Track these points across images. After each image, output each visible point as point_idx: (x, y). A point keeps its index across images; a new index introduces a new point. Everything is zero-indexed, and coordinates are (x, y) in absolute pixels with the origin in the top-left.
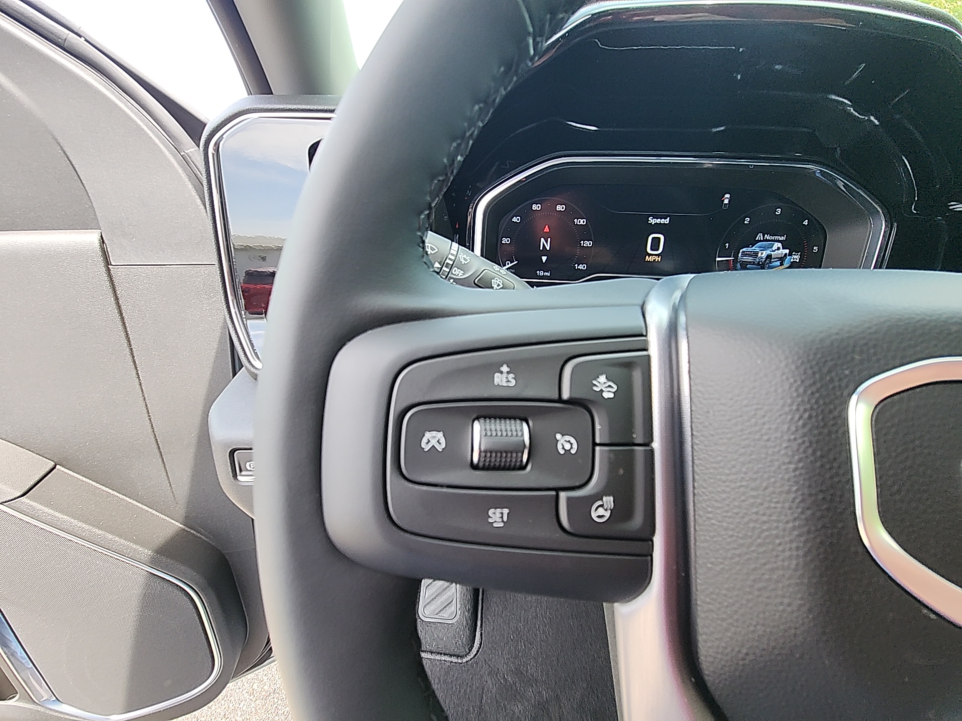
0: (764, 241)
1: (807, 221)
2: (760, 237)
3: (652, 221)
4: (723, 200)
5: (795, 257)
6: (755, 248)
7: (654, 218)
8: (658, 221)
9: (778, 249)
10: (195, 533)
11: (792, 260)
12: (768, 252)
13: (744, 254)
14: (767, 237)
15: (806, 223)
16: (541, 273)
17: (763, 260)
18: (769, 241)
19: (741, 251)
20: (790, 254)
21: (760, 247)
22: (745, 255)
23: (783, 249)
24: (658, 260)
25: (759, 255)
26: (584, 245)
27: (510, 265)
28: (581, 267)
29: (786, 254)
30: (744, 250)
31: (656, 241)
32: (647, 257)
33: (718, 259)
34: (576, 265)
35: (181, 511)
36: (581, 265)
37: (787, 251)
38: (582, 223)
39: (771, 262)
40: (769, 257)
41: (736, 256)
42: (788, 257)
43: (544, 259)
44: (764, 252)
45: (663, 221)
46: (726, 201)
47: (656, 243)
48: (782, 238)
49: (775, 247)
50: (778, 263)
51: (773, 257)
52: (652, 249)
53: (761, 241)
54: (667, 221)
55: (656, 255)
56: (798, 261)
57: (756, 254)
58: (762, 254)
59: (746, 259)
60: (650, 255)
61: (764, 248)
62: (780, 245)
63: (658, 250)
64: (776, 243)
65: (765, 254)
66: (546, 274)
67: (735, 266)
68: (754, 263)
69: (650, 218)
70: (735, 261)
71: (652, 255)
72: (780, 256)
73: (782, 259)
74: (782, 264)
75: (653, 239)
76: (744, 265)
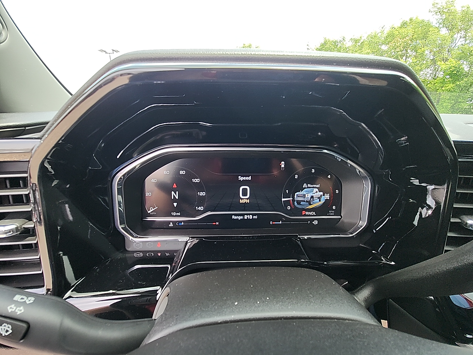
0: (308, 188)
1: (330, 176)
2: (305, 186)
3: (241, 178)
4: (281, 165)
5: (327, 196)
6: (303, 192)
7: (241, 177)
8: (244, 178)
9: (317, 192)
11: (325, 198)
12: (311, 194)
13: (298, 196)
14: (309, 185)
16: (174, 214)
17: (309, 199)
18: (310, 188)
19: (296, 194)
20: (324, 195)
21: (306, 192)
23: (319, 192)
24: (248, 202)
25: (306, 196)
26: (200, 195)
27: (153, 210)
28: (200, 208)
29: (321, 195)
30: (297, 193)
32: (241, 200)
33: (283, 200)
34: (197, 207)
36: (200, 207)
37: (322, 193)
38: (197, 181)
39: (313, 200)
40: (312, 197)
41: (293, 197)
42: (323, 197)
43: (175, 204)
44: (309, 194)
45: (247, 178)
47: (245, 192)
48: (318, 186)
49: (314, 191)
50: (318, 200)
51: (314, 197)
52: (243, 195)
53: (306, 188)
54: (250, 178)
55: (246, 199)
56: (328, 198)
57: (304, 196)
58: (308, 195)
59: (299, 199)
60: (242, 199)
61: (309, 192)
62: (317, 190)
63: (246, 195)
64: (315, 189)
65: (309, 196)
66: (178, 214)
67: (294, 204)
68: (304, 201)
69: (239, 177)
70: (294, 200)
71: (244, 199)
72: (318, 197)
73: (319, 198)
74: (320, 201)
75: (243, 189)
76: (299, 202)
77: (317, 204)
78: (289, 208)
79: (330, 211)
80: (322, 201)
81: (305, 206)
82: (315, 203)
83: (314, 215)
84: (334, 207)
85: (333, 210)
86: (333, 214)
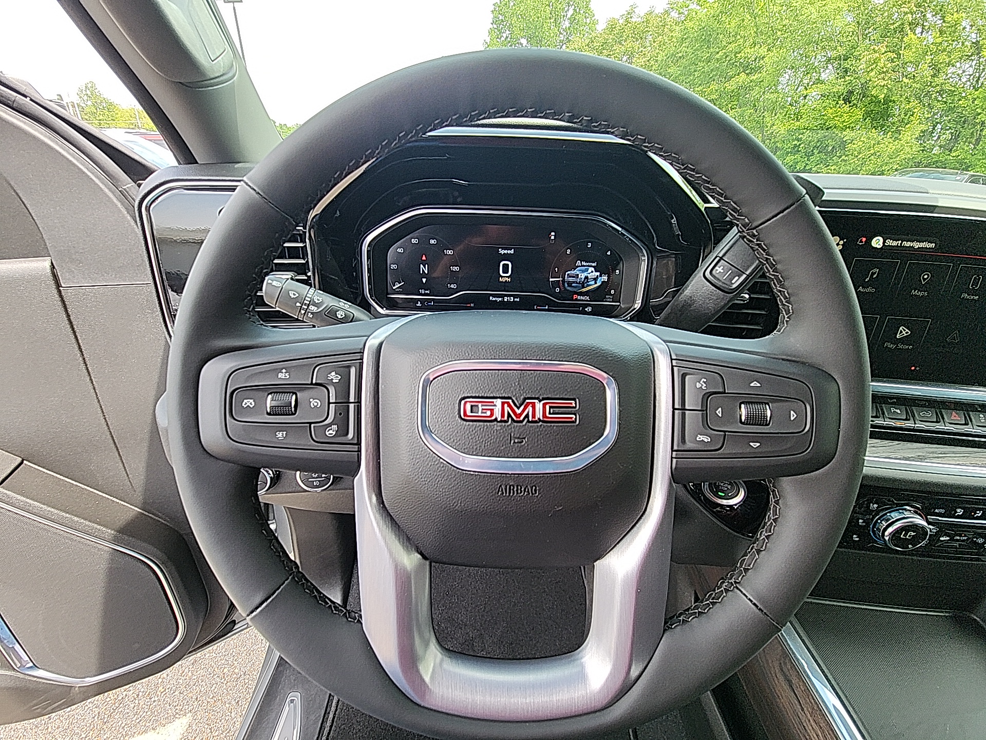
0: (582, 266)
2: (578, 263)
3: (502, 252)
4: (550, 237)
5: (604, 278)
6: (576, 272)
7: (502, 249)
8: (506, 252)
9: (592, 272)
10: (153, 516)
11: (602, 280)
12: (586, 274)
13: (569, 276)
14: (584, 263)
15: (609, 253)
16: (423, 291)
17: (583, 280)
18: (585, 266)
19: (567, 273)
20: (601, 276)
21: (580, 271)
22: (570, 277)
23: (596, 272)
24: (509, 281)
25: (580, 277)
26: (453, 270)
27: (399, 285)
28: (452, 286)
29: (597, 276)
30: (569, 272)
31: (506, 266)
32: (500, 278)
33: (551, 280)
34: (449, 285)
35: (139, 497)
37: (598, 274)
38: (450, 253)
39: (588, 282)
40: (586, 278)
41: (564, 277)
42: (600, 278)
43: (424, 280)
44: (583, 274)
45: (509, 252)
46: (553, 238)
47: (506, 268)
48: (594, 264)
49: (590, 271)
50: (593, 282)
51: (589, 278)
52: (503, 273)
53: (579, 266)
54: (512, 252)
55: (507, 277)
56: (606, 280)
57: (577, 276)
59: (571, 279)
60: (502, 277)
61: (583, 271)
62: (593, 269)
63: (507, 273)
64: (590, 268)
65: (582, 276)
66: (426, 292)
67: (564, 285)
68: (577, 283)
69: (500, 250)
70: (563, 281)
71: (504, 277)
72: (593, 277)
73: (595, 279)
74: (596, 283)
75: (503, 265)
76: (570, 284)
77: (593, 286)
78: (557, 290)
79: (607, 297)
80: (599, 284)
81: (577, 289)
82: (588, 286)
83: (587, 301)
84: (613, 292)
85: (611, 295)
86: (611, 300)
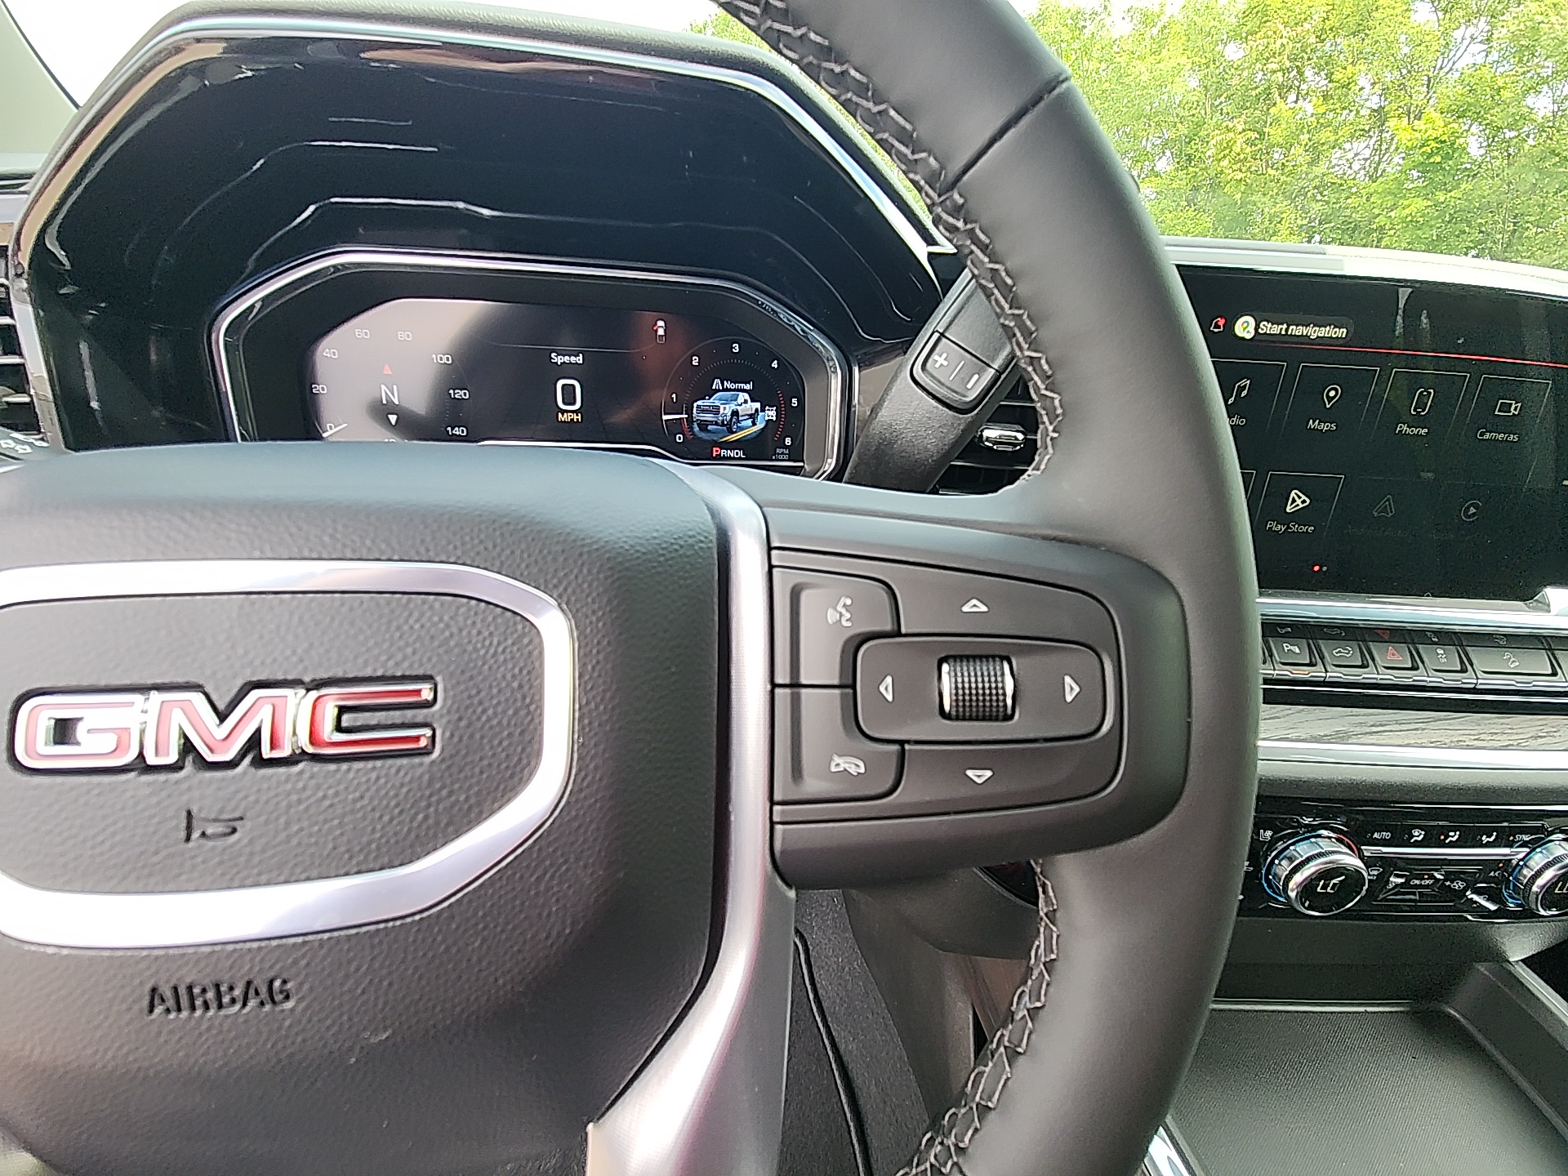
0: (725, 390)
1: (776, 362)
2: (717, 384)
3: (559, 360)
4: (656, 331)
5: (771, 413)
6: (714, 401)
7: (559, 355)
8: (566, 359)
9: (746, 402)
11: (767, 418)
12: (733, 407)
13: (701, 410)
14: (727, 385)
15: (775, 365)
17: (728, 418)
18: (730, 390)
19: (695, 405)
20: (763, 410)
21: (720, 400)
22: (704, 411)
23: (753, 401)
24: (577, 420)
25: (722, 411)
26: (456, 396)
27: (334, 430)
28: (457, 432)
29: (757, 410)
30: (700, 403)
31: (569, 391)
32: (560, 415)
33: (665, 417)
34: (449, 429)
36: (457, 429)
37: (758, 405)
38: (444, 360)
39: (739, 421)
40: (735, 413)
41: (690, 412)
42: (761, 414)
43: (393, 418)
44: (727, 406)
45: (573, 359)
46: (661, 332)
48: (748, 387)
49: (740, 400)
50: (749, 422)
51: (740, 414)
52: (565, 403)
53: (719, 391)
54: (580, 359)
55: (573, 412)
56: (774, 419)
57: (716, 410)
58: (725, 409)
59: (705, 417)
60: (563, 412)
61: (727, 401)
62: (746, 396)
63: (574, 403)
64: (741, 394)
65: (727, 410)
67: (691, 428)
68: (716, 423)
69: (553, 355)
70: (690, 420)
71: (568, 411)
72: (750, 412)
73: (753, 417)
74: (754, 424)
75: (564, 386)
76: (703, 426)
77: (748, 430)
78: (679, 438)
79: (778, 451)
80: (760, 425)
81: (721, 435)
82: (742, 429)
83: (740, 458)
84: (788, 441)
85: (786, 447)
86: (786, 457)
